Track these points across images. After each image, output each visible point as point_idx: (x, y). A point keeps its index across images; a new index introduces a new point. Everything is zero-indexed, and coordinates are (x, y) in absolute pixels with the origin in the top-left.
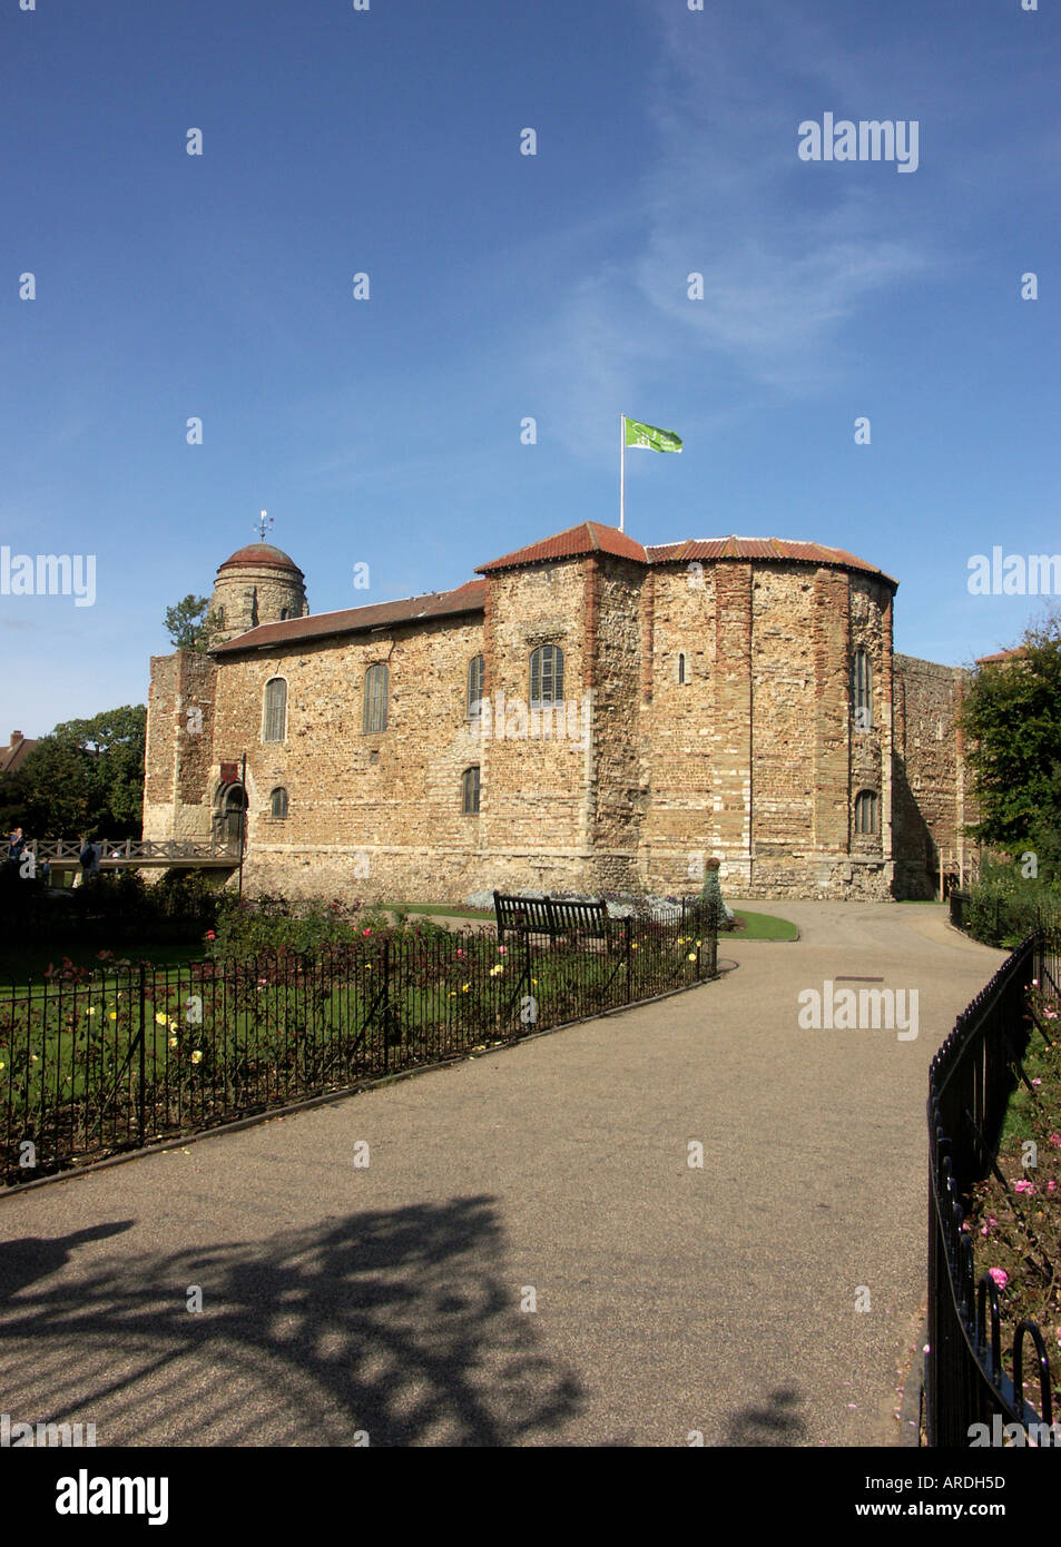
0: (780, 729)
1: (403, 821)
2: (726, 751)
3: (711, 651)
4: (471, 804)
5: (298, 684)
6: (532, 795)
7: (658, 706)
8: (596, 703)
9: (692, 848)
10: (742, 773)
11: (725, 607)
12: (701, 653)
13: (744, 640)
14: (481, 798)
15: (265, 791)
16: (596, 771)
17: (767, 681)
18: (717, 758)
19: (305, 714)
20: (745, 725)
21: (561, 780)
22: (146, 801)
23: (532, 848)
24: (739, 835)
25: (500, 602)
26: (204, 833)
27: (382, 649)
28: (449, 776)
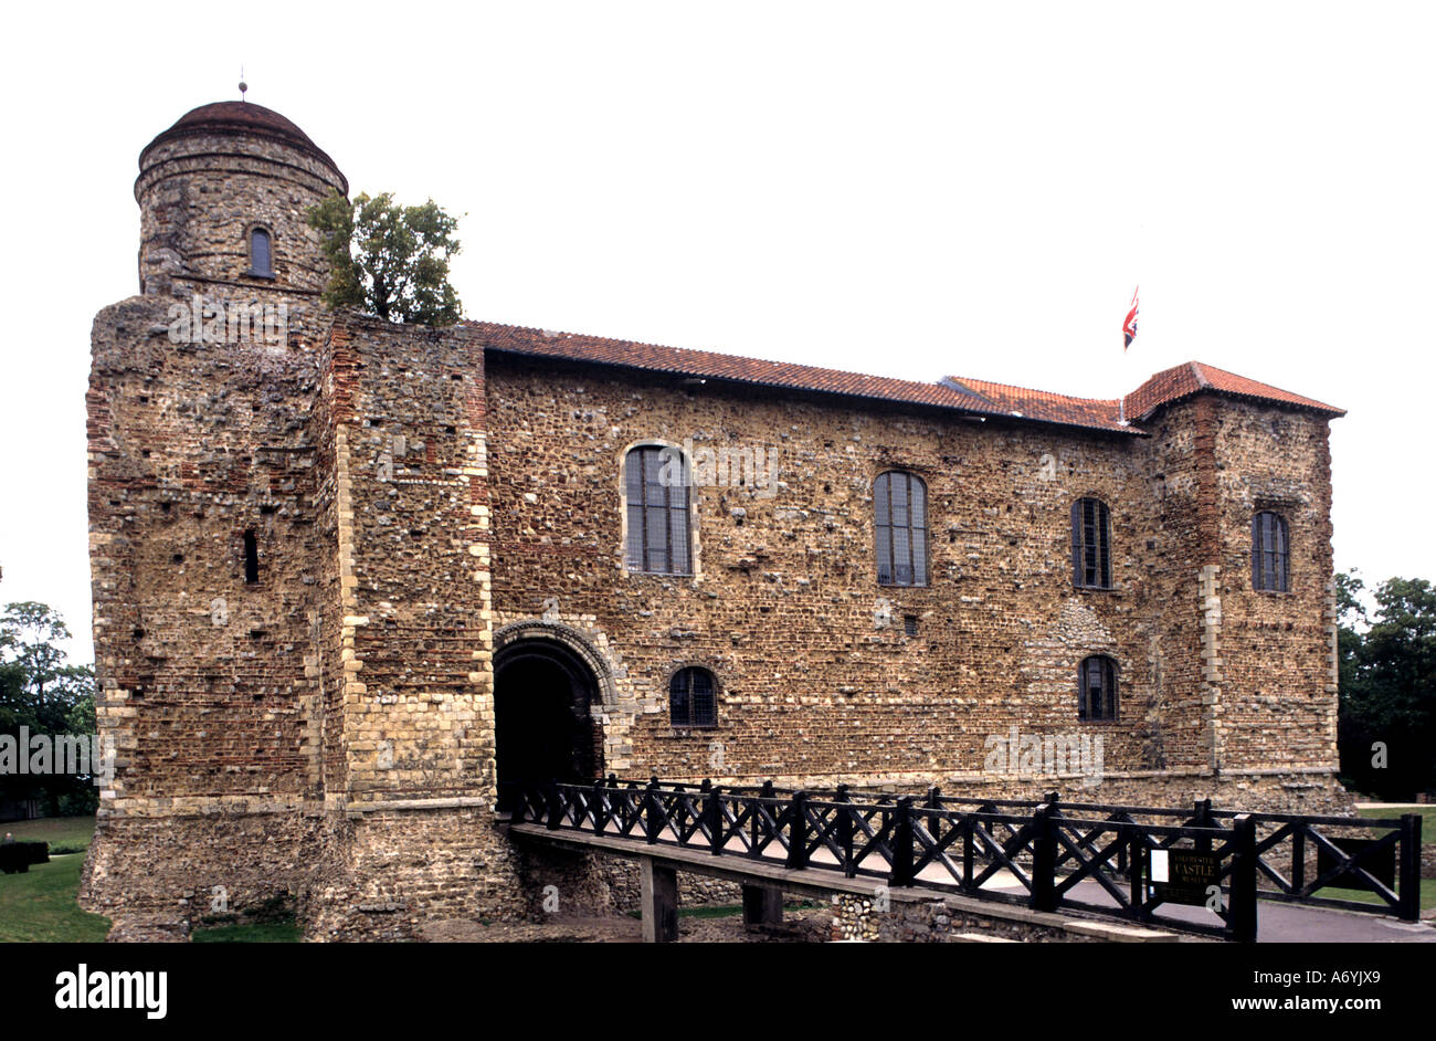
19: (747, 531)
21: (1303, 682)
28: (1058, 666)
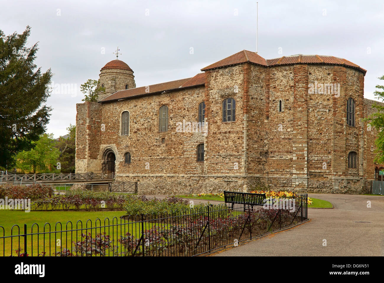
0: (318, 128)
1: (175, 164)
2: (298, 137)
3: (292, 99)
4: (200, 158)
5: (133, 113)
6: (224, 154)
7: (271, 121)
8: (248, 120)
9: (285, 174)
10: (304, 145)
11: (297, 82)
12: (288, 100)
13: (304, 95)
14: (205, 155)
15: (122, 154)
16: (248, 145)
17: (314, 110)
18: (294, 140)
19: (137, 125)
20: (305, 127)
21: (235, 148)
22: (76, 158)
23: (224, 174)
24: (303, 169)
25: (211, 82)
26: (99, 170)
27: (165, 100)
28: (192, 147)
